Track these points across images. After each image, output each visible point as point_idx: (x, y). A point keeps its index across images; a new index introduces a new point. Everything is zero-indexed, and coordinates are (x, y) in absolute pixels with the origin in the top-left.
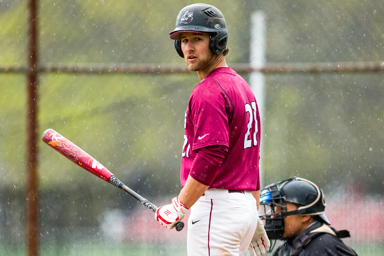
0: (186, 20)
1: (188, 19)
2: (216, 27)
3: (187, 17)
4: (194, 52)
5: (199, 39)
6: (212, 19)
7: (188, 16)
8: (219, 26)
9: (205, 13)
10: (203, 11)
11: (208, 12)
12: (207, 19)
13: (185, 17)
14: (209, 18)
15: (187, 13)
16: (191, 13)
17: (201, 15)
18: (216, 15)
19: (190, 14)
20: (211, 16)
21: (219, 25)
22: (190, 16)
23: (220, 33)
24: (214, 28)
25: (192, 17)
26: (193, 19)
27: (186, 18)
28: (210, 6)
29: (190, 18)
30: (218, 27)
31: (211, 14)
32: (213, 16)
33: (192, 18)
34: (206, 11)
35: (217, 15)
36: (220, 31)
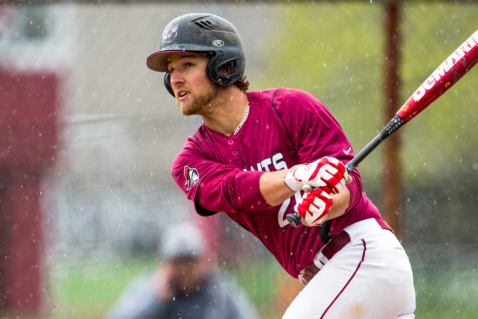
0: (169, 38)
1: (172, 36)
2: (215, 44)
3: (170, 33)
4: (183, 85)
5: (190, 64)
6: (208, 33)
7: (171, 31)
8: (222, 43)
9: (197, 24)
10: (193, 21)
11: (202, 22)
12: (200, 33)
13: (168, 33)
14: (202, 31)
15: (171, 28)
16: (176, 27)
17: (189, 27)
18: (216, 26)
19: (174, 28)
20: (206, 29)
21: (220, 42)
22: (174, 31)
23: (223, 53)
24: (211, 44)
25: (177, 31)
26: (177, 35)
27: (169, 35)
28: (208, 14)
29: (174, 33)
30: (218, 44)
31: (206, 25)
32: (211, 29)
33: (176, 33)
34: (199, 21)
35: (218, 26)
36: (222, 49)
